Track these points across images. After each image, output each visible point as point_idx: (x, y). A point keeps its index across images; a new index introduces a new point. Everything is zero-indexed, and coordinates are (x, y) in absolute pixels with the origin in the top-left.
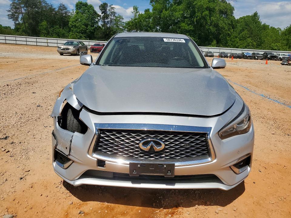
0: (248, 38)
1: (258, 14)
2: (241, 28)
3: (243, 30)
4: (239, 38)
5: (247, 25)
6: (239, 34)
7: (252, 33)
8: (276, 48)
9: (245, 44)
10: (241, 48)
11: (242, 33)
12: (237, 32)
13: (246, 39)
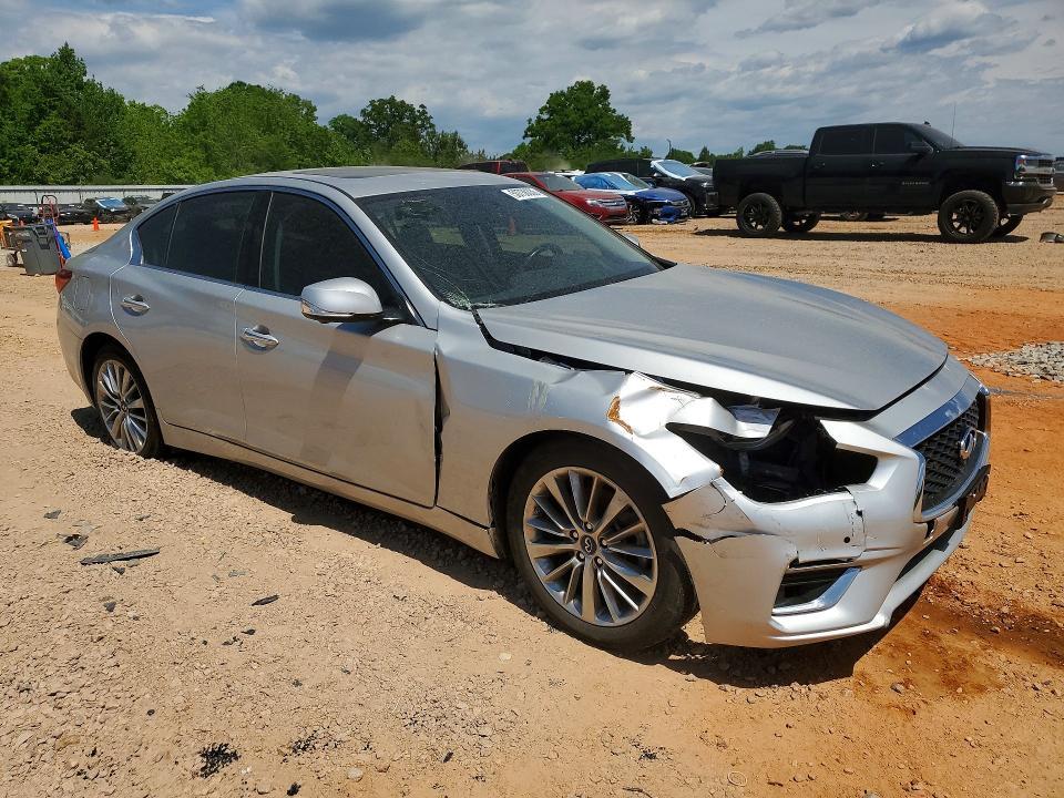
0: (70, 141)
1: (78, 55)
2: (28, 106)
3: (42, 113)
4: (35, 144)
5: (49, 92)
6: (30, 129)
7: (79, 126)
8: (180, 174)
9: (70, 168)
10: (58, 183)
11: (39, 124)
12: (18, 119)
13: (66, 147)
